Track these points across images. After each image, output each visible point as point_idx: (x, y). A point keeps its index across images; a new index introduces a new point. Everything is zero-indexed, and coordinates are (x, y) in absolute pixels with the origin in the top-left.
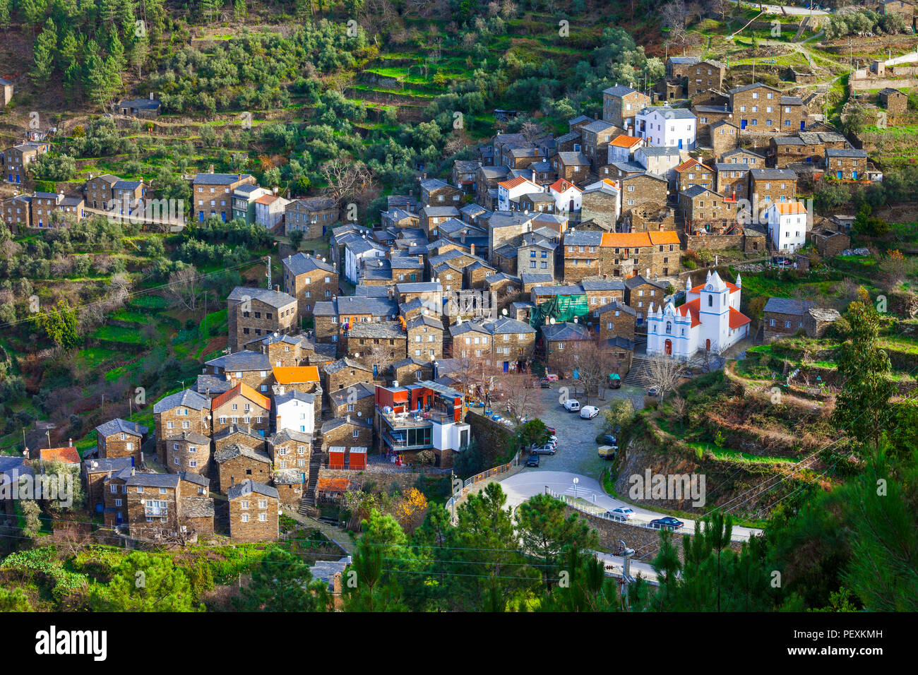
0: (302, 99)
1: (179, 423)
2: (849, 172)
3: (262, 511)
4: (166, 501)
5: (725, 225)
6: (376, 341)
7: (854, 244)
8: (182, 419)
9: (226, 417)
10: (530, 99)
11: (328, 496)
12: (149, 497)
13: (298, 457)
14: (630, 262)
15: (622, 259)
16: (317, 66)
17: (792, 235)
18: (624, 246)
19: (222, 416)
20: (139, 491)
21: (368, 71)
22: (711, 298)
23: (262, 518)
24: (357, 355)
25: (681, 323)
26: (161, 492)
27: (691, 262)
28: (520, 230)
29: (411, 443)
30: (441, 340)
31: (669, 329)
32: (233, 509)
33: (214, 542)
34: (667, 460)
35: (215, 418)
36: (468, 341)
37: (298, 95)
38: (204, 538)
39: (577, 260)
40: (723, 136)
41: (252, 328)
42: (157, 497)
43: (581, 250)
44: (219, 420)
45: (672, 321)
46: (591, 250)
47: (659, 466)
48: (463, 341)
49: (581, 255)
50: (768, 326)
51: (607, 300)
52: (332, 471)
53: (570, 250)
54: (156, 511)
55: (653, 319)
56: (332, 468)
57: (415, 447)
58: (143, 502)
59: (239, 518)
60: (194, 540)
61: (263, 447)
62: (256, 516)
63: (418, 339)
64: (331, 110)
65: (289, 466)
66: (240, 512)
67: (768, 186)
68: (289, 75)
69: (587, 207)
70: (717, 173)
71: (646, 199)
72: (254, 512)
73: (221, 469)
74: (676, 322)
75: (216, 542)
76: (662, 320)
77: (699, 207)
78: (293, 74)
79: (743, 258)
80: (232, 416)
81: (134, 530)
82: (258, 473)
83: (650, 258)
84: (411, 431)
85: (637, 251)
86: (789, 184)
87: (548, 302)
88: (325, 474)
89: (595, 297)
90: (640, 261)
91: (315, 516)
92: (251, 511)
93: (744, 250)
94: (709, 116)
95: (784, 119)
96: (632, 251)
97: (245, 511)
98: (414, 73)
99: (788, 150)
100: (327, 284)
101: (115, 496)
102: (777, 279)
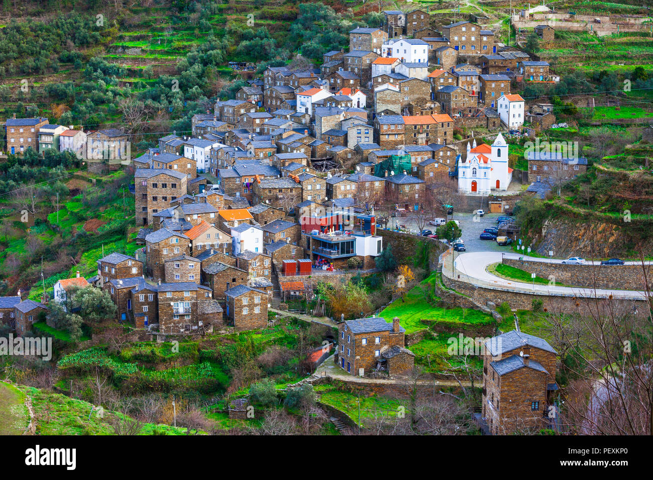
0: (67, 67)
1: (172, 249)
2: (537, 76)
3: (257, 305)
4: (189, 302)
5: (470, 111)
6: (280, 191)
7: (558, 121)
8: (174, 246)
9: (202, 244)
10: (256, 54)
11: (292, 293)
12: (177, 300)
13: (264, 268)
14: (424, 135)
15: (419, 133)
16: (75, 43)
17: (517, 116)
18: (420, 123)
19: (199, 244)
20: (169, 295)
21: (114, 44)
22: (499, 150)
23: (257, 310)
24: (267, 202)
25: (484, 168)
26: (186, 294)
27: (459, 135)
28: (339, 118)
29: (343, 252)
30: (325, 188)
31: (474, 173)
32: (236, 304)
33: (223, 332)
34: (589, 226)
35: (194, 245)
36: (342, 188)
37: (64, 64)
38: (216, 329)
39: (389, 135)
40: (448, 57)
41: (160, 196)
42: (182, 299)
43: (393, 127)
44: (196, 246)
45: (477, 168)
46: (400, 127)
47: (583, 231)
48: (340, 188)
49: (392, 131)
50: (532, 171)
51: (422, 158)
52: (288, 277)
53: (385, 128)
54: (181, 311)
55: (463, 167)
56: (288, 275)
57: (345, 255)
58: (172, 303)
59: (241, 311)
60: (211, 331)
61: (235, 263)
62: (253, 309)
63: (309, 187)
64: (99, 70)
65: (258, 275)
66: (241, 307)
67: (493, 85)
68: (55, 51)
69: (380, 102)
70: (458, 78)
71: (417, 96)
72: (251, 306)
73: (215, 279)
74: (480, 168)
75: (224, 332)
76: (469, 167)
77: (454, 99)
78: (58, 49)
79: (488, 132)
80: (206, 244)
81: (164, 327)
82: (240, 281)
83: (436, 132)
84: (343, 244)
85: (428, 127)
86: (506, 83)
87: (386, 161)
88: (283, 279)
89: (414, 157)
90: (430, 134)
91: (286, 309)
92: (249, 306)
93: (487, 128)
94: (434, 44)
95: (483, 45)
96: (425, 127)
97: (245, 306)
98: (154, 42)
99: (495, 63)
100: (189, 169)
101: (143, 304)
102: (517, 144)
